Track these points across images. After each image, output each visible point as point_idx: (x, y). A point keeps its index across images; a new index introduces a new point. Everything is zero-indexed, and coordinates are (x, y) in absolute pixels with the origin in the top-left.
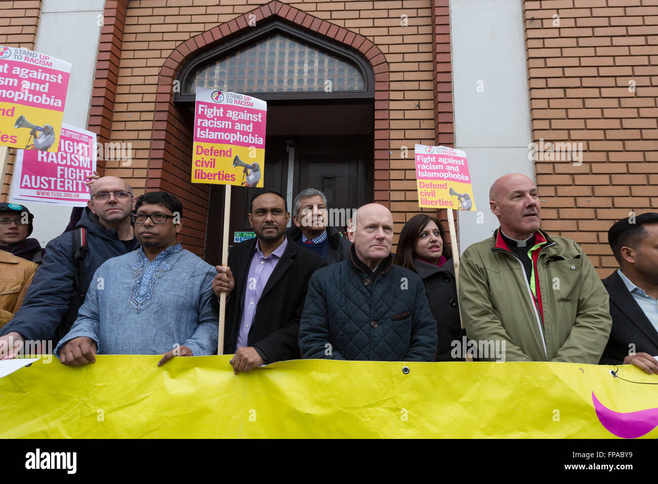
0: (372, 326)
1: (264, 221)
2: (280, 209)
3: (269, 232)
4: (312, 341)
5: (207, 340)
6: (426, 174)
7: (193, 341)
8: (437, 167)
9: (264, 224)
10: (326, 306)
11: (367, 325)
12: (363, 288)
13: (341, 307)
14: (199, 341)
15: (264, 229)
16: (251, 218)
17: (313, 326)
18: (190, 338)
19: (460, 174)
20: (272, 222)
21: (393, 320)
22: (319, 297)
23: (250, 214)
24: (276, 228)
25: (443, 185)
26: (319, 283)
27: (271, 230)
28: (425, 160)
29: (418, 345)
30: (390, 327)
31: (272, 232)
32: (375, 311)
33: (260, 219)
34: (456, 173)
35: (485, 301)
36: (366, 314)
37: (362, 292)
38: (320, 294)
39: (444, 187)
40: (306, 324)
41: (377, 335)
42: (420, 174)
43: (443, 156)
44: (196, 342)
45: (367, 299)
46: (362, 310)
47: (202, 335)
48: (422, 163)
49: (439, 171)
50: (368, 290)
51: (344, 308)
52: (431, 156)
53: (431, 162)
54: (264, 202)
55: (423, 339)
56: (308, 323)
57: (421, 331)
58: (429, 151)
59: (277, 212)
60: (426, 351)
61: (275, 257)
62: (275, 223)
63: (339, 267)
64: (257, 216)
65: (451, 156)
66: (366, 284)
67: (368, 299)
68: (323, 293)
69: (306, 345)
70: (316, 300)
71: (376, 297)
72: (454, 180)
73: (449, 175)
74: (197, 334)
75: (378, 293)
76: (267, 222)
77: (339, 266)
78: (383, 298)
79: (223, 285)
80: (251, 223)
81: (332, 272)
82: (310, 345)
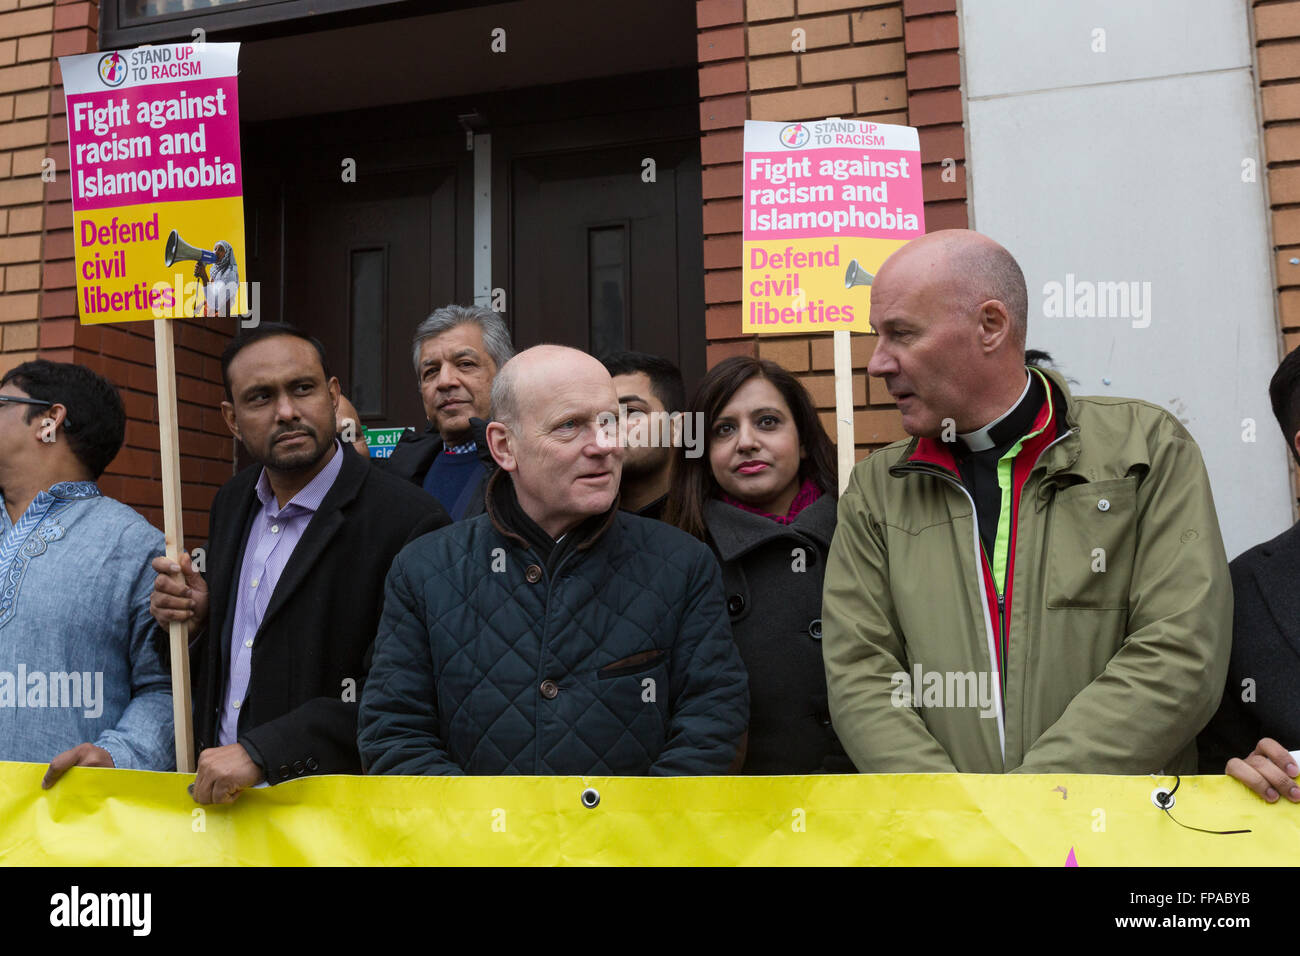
0: (541, 692)
1: (272, 421)
2: (310, 379)
3: (292, 447)
4: (388, 734)
5: (155, 737)
6: (774, 220)
7: (120, 736)
8: (813, 195)
9: (275, 429)
10: (426, 641)
11: (530, 691)
12: (524, 591)
13: (462, 645)
14: (134, 737)
15: (275, 441)
16: (230, 413)
17: (391, 695)
18: (113, 728)
19: (891, 209)
20: (296, 418)
21: (601, 675)
22: (408, 616)
23: (224, 403)
24: (311, 433)
25: (828, 254)
26: (407, 580)
27: (296, 440)
28: (774, 173)
29: (679, 744)
30: (594, 693)
31: (298, 446)
32: (552, 652)
33: (259, 416)
34: (874, 207)
35: (874, 618)
36: (528, 662)
37: (520, 601)
38: (411, 610)
39: (830, 258)
40: (375, 691)
41: (555, 718)
42: (754, 221)
43: (833, 154)
44: (126, 741)
45: (531, 620)
46: (516, 651)
47: (139, 724)
48: (767, 185)
49: (816, 207)
50: (537, 596)
51: (470, 646)
52: (797, 157)
53: (794, 179)
54: (263, 366)
55: (691, 725)
56: (380, 688)
57: (694, 703)
58: (793, 140)
59: (305, 388)
60: (697, 758)
61: (300, 511)
62: (304, 422)
63: (468, 532)
64: (251, 408)
65: (866, 152)
66: (531, 578)
67: (536, 620)
68: (416, 607)
69: (373, 746)
70: (400, 627)
71: (555, 615)
72: (866, 232)
73: (852, 217)
74: (131, 717)
75: (562, 603)
76: (281, 422)
77: (469, 527)
78: (579, 615)
79: (172, 604)
80: (234, 428)
81: (448, 548)
82: (382, 746)
